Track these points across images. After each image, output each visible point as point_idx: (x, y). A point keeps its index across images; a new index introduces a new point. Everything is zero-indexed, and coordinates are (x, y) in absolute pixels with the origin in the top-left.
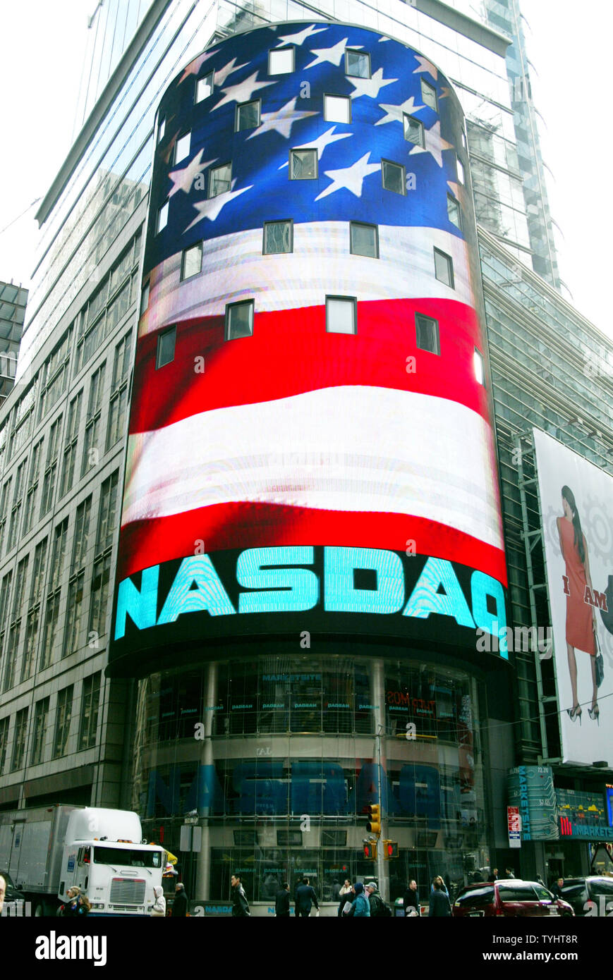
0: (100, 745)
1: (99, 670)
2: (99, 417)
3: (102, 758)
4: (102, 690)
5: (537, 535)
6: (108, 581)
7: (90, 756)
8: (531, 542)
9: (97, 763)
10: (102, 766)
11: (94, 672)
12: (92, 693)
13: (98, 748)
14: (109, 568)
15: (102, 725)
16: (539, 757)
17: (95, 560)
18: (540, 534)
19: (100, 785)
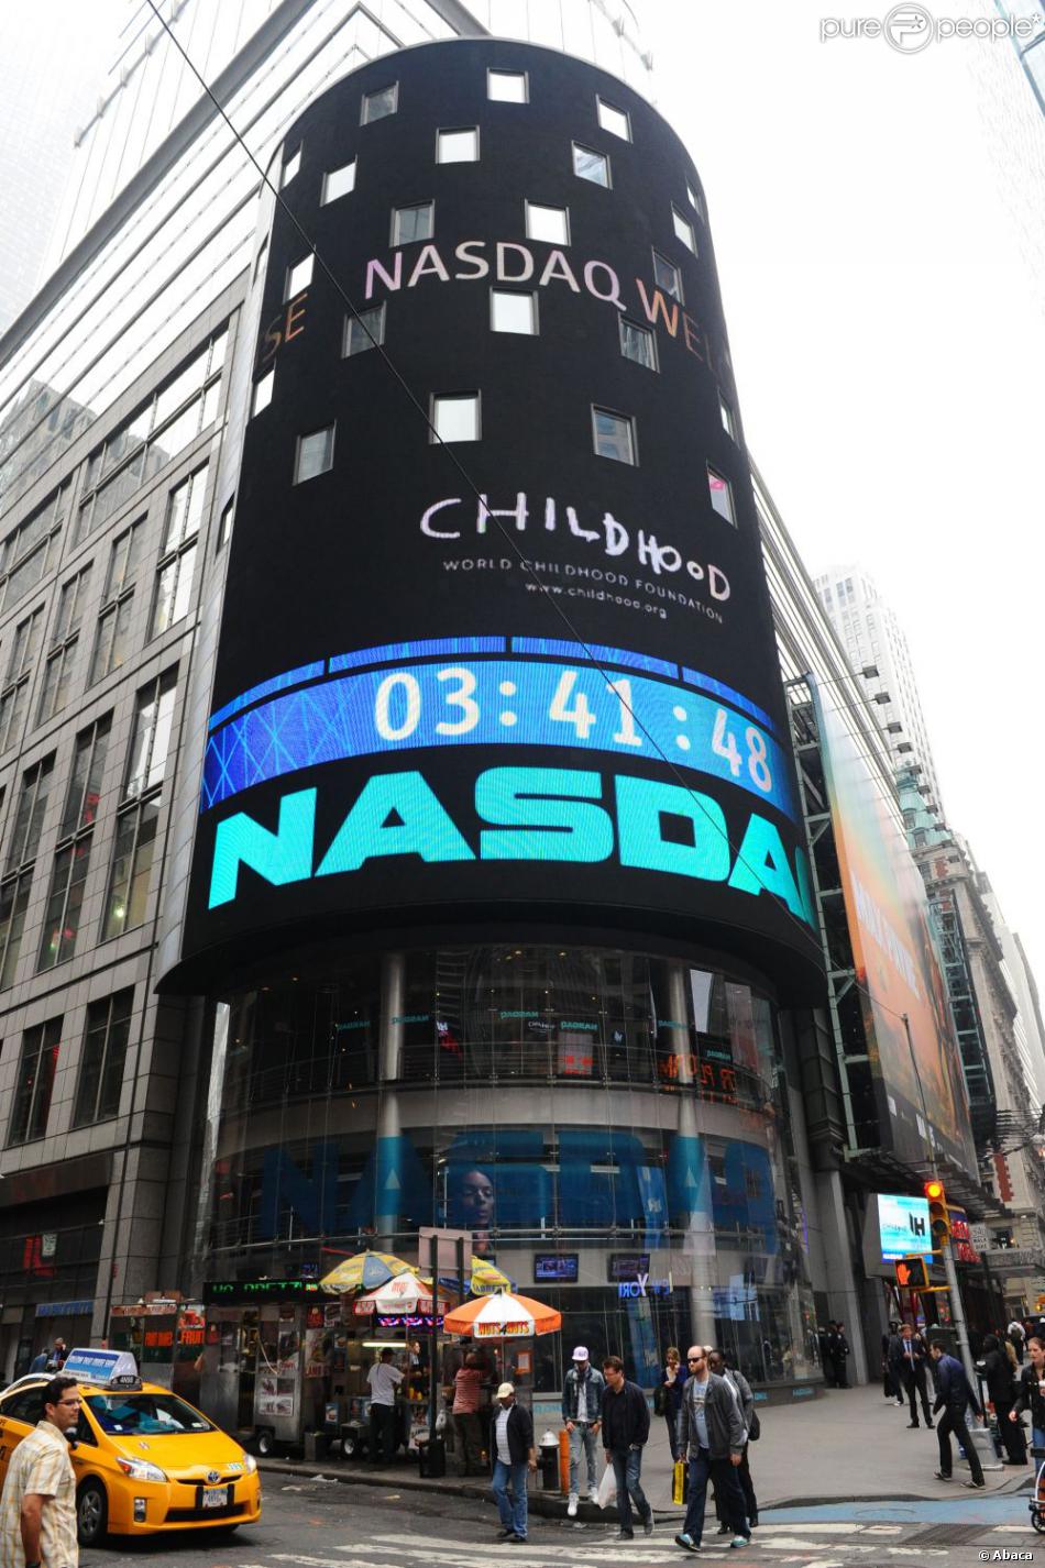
0: (132, 1114)
1: (129, 984)
2: (132, 594)
3: (136, 1136)
4: (135, 1020)
5: (823, 821)
6: (154, 836)
7: (102, 1136)
8: (813, 832)
9: (126, 1147)
10: (134, 1154)
11: (117, 988)
12: (108, 1026)
13: (123, 1123)
14: (156, 818)
15: (136, 1079)
16: (845, 1148)
17: (120, 809)
18: (829, 820)
19: (130, 1189)
